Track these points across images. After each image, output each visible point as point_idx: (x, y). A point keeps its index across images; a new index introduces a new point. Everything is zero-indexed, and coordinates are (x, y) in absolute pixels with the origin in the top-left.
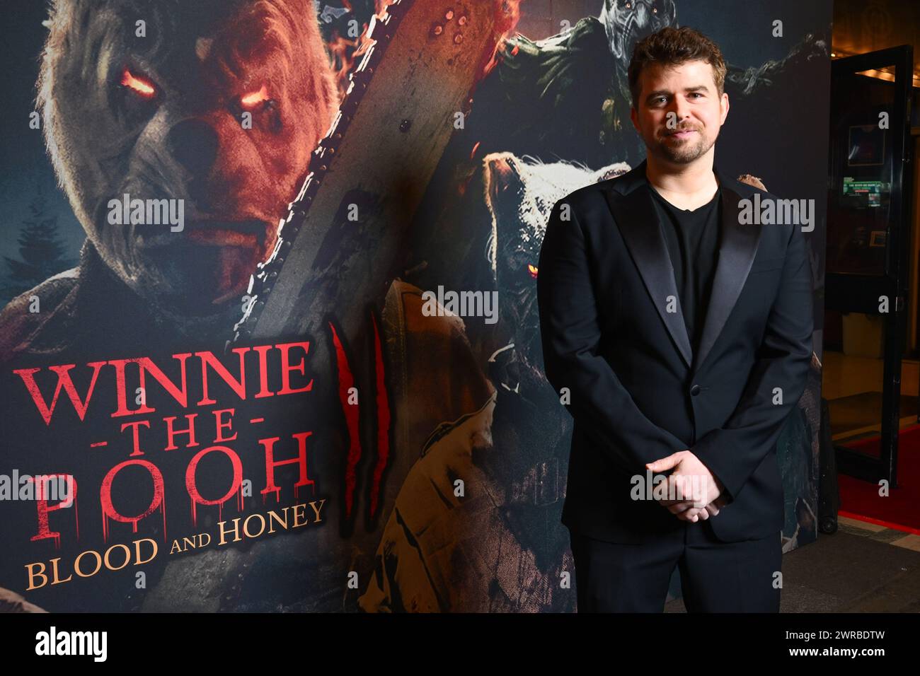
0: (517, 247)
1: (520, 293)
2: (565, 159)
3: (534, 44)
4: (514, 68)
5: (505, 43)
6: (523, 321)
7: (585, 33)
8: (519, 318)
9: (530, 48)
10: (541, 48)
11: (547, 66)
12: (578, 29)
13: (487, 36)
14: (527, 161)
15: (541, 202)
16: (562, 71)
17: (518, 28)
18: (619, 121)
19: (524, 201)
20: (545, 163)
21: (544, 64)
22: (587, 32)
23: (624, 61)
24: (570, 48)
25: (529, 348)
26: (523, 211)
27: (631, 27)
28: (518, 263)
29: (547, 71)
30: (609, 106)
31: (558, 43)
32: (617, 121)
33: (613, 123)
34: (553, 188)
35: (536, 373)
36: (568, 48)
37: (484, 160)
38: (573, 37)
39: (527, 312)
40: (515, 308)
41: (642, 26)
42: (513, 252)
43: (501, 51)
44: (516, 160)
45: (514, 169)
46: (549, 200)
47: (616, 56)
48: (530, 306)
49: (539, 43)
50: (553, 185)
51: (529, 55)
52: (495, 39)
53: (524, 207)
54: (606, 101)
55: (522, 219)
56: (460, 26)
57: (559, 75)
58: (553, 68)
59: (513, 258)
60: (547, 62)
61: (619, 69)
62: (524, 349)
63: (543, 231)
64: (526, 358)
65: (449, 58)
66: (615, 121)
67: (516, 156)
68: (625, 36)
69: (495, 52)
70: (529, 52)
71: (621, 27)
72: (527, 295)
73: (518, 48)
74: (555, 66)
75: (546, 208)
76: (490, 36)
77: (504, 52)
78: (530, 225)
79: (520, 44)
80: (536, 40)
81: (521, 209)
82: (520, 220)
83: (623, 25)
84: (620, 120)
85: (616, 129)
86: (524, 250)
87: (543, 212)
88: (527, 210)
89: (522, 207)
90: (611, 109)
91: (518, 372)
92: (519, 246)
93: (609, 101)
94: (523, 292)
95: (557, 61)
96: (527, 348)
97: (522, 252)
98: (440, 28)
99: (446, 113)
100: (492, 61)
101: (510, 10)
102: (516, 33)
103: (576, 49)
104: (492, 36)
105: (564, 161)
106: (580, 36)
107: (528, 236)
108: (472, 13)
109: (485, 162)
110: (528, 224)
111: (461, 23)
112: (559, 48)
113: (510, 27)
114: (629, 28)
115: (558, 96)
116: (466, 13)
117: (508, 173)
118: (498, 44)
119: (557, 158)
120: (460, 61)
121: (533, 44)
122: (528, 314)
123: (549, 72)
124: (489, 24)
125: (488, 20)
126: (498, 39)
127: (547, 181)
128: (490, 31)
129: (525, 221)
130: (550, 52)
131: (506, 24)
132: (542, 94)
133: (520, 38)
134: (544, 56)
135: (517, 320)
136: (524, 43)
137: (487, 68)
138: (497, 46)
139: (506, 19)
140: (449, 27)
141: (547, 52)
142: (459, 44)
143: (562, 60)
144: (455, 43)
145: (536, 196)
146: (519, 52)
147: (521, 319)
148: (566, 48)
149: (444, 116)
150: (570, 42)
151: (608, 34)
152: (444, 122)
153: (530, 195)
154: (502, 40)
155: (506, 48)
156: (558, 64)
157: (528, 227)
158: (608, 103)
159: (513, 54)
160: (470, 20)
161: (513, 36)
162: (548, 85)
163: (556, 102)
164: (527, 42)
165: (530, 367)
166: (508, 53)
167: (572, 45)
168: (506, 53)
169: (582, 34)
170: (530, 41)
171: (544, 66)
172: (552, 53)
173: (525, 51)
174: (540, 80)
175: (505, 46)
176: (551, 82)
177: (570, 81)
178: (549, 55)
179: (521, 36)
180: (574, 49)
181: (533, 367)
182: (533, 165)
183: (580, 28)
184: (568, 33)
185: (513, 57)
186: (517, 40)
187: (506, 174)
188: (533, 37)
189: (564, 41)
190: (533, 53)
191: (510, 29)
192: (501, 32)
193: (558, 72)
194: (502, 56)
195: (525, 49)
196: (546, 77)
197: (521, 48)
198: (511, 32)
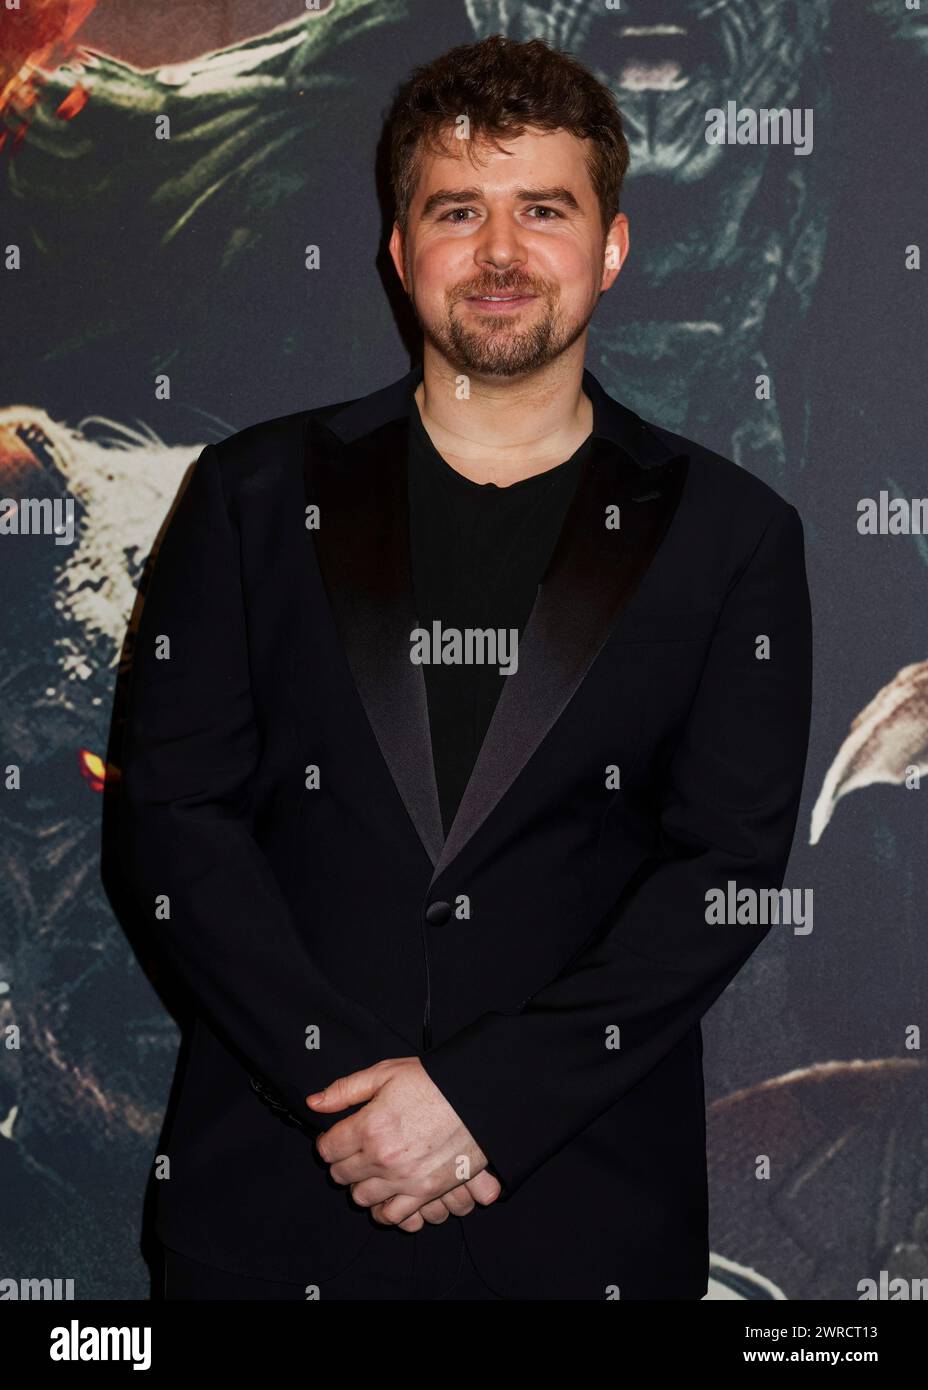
0: (43, 695)
1: (43, 833)
3: (151, 78)
4: (63, 154)
5: (35, 81)
6: (47, 918)
7: (369, 23)
8: (34, 909)
9: (130, 91)
10: (176, 88)
11: (197, 141)
12: (336, 16)
14: (95, 434)
16: (261, 155)
17: (92, 36)
19: (79, 555)
20: (171, 442)
21: (186, 136)
22: (380, 18)
24: (300, 80)
25: (64, 1008)
26: (73, 586)
28: (43, 742)
29: (193, 160)
31: (249, 66)
35: (89, 1092)
36: (290, 80)
38: (316, 43)
39: (67, 894)
40: (18, 876)
42: (23, 708)
43: (19, 107)
44: (55, 431)
45: (48, 460)
48: (78, 877)
49: (166, 74)
51: (121, 110)
53: (77, 575)
55: (68, 609)
57: (245, 166)
58: (223, 148)
59: (26, 725)
60: (198, 131)
62: (47, 1007)
64: (50, 1037)
67: (55, 417)
68: (561, 18)
70: (125, 103)
72: (71, 843)
73: (86, 94)
74: (230, 142)
77: (31, 109)
78: (96, 631)
79: (91, 82)
80: (156, 62)
81: (66, 582)
82: (58, 612)
86: (69, 705)
88: (86, 584)
89: (70, 573)
91: (18, 1074)
92: (51, 692)
94: (53, 829)
95: (242, 124)
96: (55, 1006)
97: (61, 709)
102: (81, 49)
103: (328, 79)
106: (348, 34)
107: (87, 663)
110: (90, 626)
112: (251, 82)
113: (58, 31)
115: (239, 235)
117: (22, 470)
118: (11, 85)
121: (146, 77)
122: (68, 903)
123: (205, 160)
126: (12, 72)
129: (79, 617)
130: (210, 98)
131: (42, 27)
132: (173, 232)
133: (95, 63)
134: (184, 111)
135: (28, 914)
136: (108, 76)
138: (7, 92)
139: (44, 12)
141: (199, 98)
143: (262, 121)
145: (129, 544)
146: (85, 106)
147: (42, 912)
148: (281, 82)
150: (299, 59)
151: (479, 14)
153: (103, 538)
154: (24, 74)
155: (37, 97)
156: (242, 133)
157: (90, 637)
159: (64, 114)
161: (68, 59)
162: (199, 202)
163: (230, 252)
164: (122, 73)
165: (63, 1066)
166: (45, 112)
167: (309, 69)
168: (40, 114)
169: (358, 29)
170: (136, 70)
171: (186, 142)
172: (221, 100)
173: (113, 100)
174: (166, 187)
175: (36, 91)
176: (211, 191)
177: (294, 184)
178: (206, 107)
179: (100, 58)
180: (316, 79)
181: (76, 1070)
182: (123, 448)
183: (349, 11)
184: (295, 32)
185: (63, 123)
186: (82, 70)
187: (16, 470)
188: (147, 56)
189: (273, 60)
190: (142, 105)
191: (59, 39)
192: (21, 50)
193: (242, 160)
194: (24, 122)
195: (111, 94)
196: (189, 179)
197: (94, 93)
198: (62, 47)
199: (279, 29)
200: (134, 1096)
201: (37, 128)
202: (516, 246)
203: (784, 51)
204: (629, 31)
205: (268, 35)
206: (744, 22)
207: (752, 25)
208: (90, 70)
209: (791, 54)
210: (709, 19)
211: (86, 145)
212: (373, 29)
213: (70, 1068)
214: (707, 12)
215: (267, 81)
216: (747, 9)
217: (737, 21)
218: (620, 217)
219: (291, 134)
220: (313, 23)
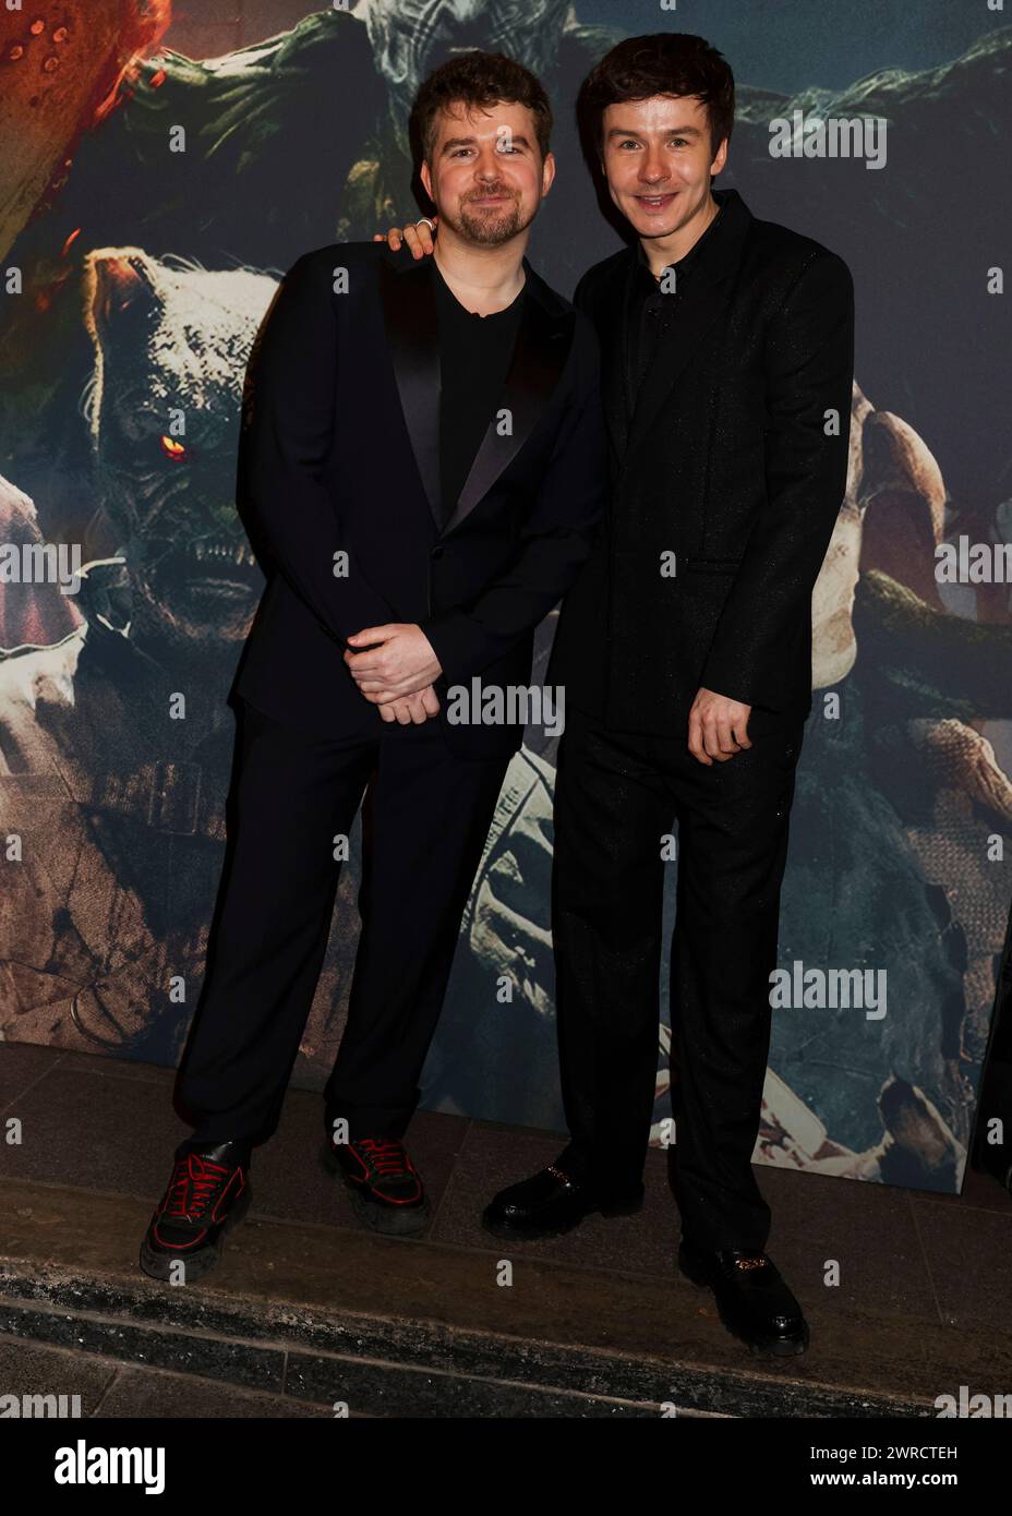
0: (142, 405)
1: (142, 479)
2: (253, 265)
3: (199, 66)
4: (153, 107)
5: (138, 66)
6: (145, 524)
7: (316, 39)
8: (138, 520)
9: (189, 73)
10: (213, 72)
11: (224, 102)
12: (300, 33)
13: (104, 57)
14: (169, 263)
15: (195, 334)
16: (258, 111)
17: (168, 41)
18: (388, 202)
19: (161, 330)
20: (209, 268)
21: (218, 99)
22: (322, 37)
23: (412, 88)
24: (279, 70)
25: (153, 572)
26: (158, 347)
27: (437, 22)
28: (142, 430)
29: (222, 112)
30: (367, 174)
31: (252, 61)
32: (383, 201)
33: (373, 205)
34: (224, 313)
35: (167, 616)
36: (273, 69)
37: (87, 257)
38: (287, 50)
39: (155, 512)
40: (130, 502)
41: (467, 17)
42: (132, 412)
43: (130, 80)
44: (149, 261)
45: (144, 277)
46: (213, 332)
47: (391, 78)
48: (161, 503)
49: (208, 64)
50: (224, 309)
51: (185, 85)
52: (119, 60)
53: (160, 340)
54: (359, 164)
55: (155, 358)
56: (54, 43)
57: (249, 117)
58: (238, 106)
59: (134, 421)
60: (224, 97)
61: (396, 104)
62: (145, 571)
63: (196, 383)
64: (147, 586)
65: (33, 95)
66: (378, 202)
67: (148, 253)
68: (418, 40)
69: (119, 81)
70: (185, 79)
71: (410, 23)
72: (156, 485)
73: (165, 74)
74: (241, 103)
75: (205, 346)
76: (110, 56)
77: (136, 82)
78: (170, 371)
79: (168, 67)
80: (202, 58)
81: (154, 344)
82: (150, 360)
83: (415, 20)
84: (393, 198)
85: (379, 216)
86: (156, 411)
87: (198, 352)
88: (165, 345)
89: (156, 339)
90: (371, 178)
91: (130, 605)
92: (146, 403)
93: (366, 163)
94: (148, 478)
95: (247, 93)
96: (149, 571)
97: (151, 413)
98: (20, 49)
99: (23, 182)
100: (111, 98)
101: (153, 11)
102: (163, 48)
103: (293, 69)
104: (115, 54)
105: (251, 268)
106: (305, 45)
107: (165, 388)
108: (78, 22)
109: (88, 262)
110: (166, 368)
111: (57, 38)
112: (253, 70)
113: (150, 38)
114: (431, 23)
115: (246, 156)
116: (68, 22)
117: (131, 282)
118: (125, 68)
119: (235, 262)
120: (52, 101)
121: (197, 66)
122: (155, 516)
123: (228, 112)
124: (111, 36)
125: (109, 32)
126: (126, 61)
127: (212, 301)
128: (110, 48)
129: (161, 364)
130: (231, 78)
131: (142, 36)
132: (211, 152)
133: (170, 57)
134: (217, 85)
135: (135, 522)
136: (177, 64)
137: (102, 109)
138: (123, 72)
139: (143, 27)
140: (34, 48)
141: (225, 78)
142: (53, 72)
143: (258, 92)
144: (43, 70)
145: (187, 324)
146: (165, 81)
147: (142, 521)
148: (269, 70)
149: (20, 185)
150: (278, 58)
151: (374, 37)
152: (17, 196)
153: (173, 321)
154: (133, 62)
155: (140, 75)
156: (248, 99)
157: (166, 374)
158: (362, 167)
159: (153, 85)
160: (73, 33)
161: (156, 54)
162: (224, 136)
163: (240, 165)
164: (184, 63)
165: (153, 602)
166: (144, 83)
167: (283, 64)
168: (141, 84)
169: (310, 42)
170: (191, 61)
171: (218, 102)
172: (237, 80)
173: (180, 78)
174: (207, 127)
175: (139, 72)
176: (230, 130)
177: (275, 128)
178: (229, 83)
179: (173, 54)
180: (287, 70)
181: (160, 604)
182: (184, 271)
183: (306, 32)
184: (276, 43)
185: (153, 90)
186: (163, 60)
187: (128, 282)
188: (198, 54)
189: (265, 58)
190: (195, 81)
191: (152, 43)
192: (131, 49)
193: (247, 113)
194: (132, 88)
195: (178, 74)
196: (219, 123)
197: (170, 73)
198: (153, 47)
199: (268, 41)
200: (190, 619)
201: (139, 92)
202: (498, 170)
203: (535, 64)
204: (454, 50)
205: (262, 44)
206: (514, 48)
207: (518, 49)
208: (167, 61)
209: (538, 66)
210: (496, 44)
211: (165, 103)
212: (318, 42)
213: (157, 603)
214: (495, 41)
215: (261, 69)
216: (516, 40)
217: (510, 47)
218: (550, 155)
219: (274, 100)
220: (286, 38)
